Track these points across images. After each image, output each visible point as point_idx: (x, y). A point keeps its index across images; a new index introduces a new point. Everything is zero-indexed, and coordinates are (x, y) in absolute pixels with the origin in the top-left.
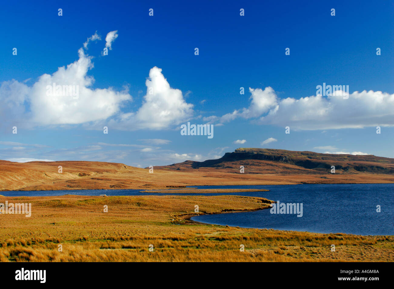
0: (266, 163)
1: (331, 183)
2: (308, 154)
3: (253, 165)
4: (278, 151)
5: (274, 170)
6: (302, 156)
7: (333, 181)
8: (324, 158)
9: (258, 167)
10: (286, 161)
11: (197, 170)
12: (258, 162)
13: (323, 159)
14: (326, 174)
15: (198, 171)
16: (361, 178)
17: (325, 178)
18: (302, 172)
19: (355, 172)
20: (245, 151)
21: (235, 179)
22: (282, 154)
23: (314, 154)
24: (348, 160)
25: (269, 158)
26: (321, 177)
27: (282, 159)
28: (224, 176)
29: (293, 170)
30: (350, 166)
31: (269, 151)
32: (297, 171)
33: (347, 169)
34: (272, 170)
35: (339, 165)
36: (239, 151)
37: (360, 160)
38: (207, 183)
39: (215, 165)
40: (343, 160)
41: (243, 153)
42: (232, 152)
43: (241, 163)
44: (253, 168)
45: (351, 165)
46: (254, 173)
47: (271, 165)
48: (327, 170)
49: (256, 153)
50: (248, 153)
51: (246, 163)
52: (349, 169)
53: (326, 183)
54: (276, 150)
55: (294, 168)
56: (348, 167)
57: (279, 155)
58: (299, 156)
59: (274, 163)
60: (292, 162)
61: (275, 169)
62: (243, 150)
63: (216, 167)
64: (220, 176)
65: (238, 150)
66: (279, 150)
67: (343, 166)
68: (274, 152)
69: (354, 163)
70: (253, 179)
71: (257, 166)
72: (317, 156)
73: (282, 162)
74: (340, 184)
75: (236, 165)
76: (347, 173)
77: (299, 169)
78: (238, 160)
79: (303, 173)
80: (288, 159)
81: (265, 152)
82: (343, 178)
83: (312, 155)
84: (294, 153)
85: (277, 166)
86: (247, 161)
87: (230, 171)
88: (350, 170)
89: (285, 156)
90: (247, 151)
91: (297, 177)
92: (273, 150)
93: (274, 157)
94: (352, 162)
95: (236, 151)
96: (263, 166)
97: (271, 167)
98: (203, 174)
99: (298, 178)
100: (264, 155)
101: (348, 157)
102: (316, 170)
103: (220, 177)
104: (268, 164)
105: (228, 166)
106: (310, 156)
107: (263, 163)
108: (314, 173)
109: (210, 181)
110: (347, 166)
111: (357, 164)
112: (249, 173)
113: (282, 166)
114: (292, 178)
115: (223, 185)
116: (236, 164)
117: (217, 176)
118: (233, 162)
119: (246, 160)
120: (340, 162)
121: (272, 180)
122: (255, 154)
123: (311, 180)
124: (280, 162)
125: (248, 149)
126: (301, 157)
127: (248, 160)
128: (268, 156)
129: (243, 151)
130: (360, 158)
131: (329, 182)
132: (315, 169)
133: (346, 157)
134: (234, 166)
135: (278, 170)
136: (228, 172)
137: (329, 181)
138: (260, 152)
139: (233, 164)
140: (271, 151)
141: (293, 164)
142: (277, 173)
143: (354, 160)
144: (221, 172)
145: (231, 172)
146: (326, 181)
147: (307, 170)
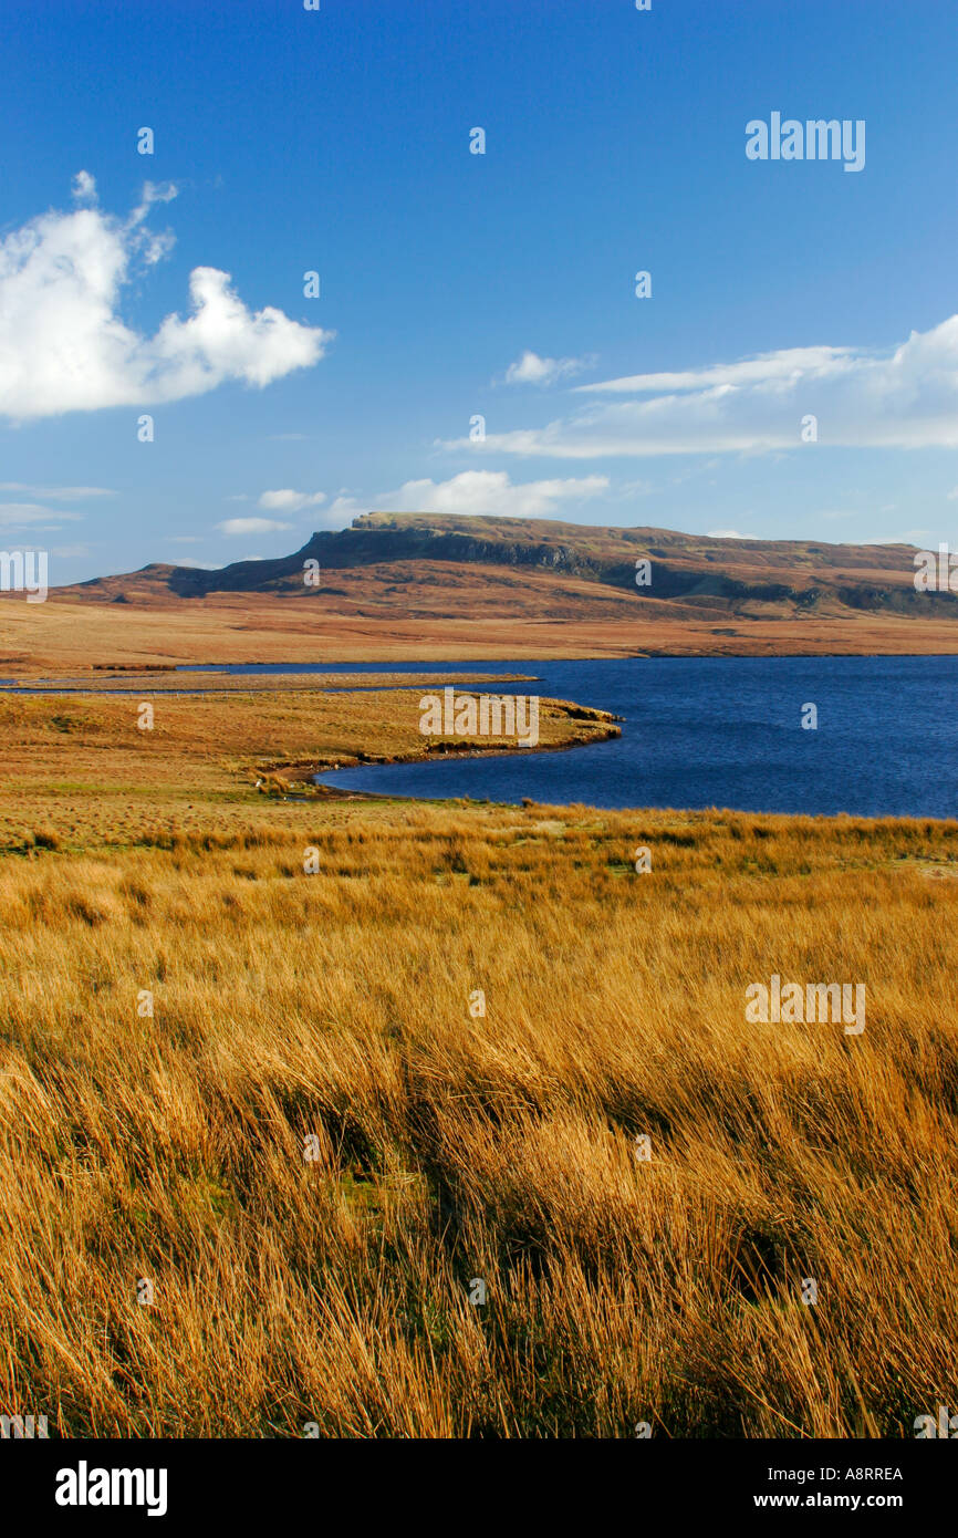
0: (483, 576)
1: (768, 654)
2: (650, 540)
3: (431, 581)
4: (528, 526)
5: (517, 603)
6: (626, 546)
7: (766, 647)
8: (712, 555)
9: (449, 591)
10: (566, 567)
11: (200, 604)
12: (450, 572)
13: (711, 559)
14: (727, 618)
15: (205, 607)
16: (878, 634)
17: (731, 633)
18: (633, 609)
19: (845, 614)
20: (394, 525)
21: (369, 639)
22: (545, 539)
23: (677, 539)
24: (809, 564)
25: (494, 553)
26: (715, 632)
27: (550, 558)
28: (320, 628)
29: (596, 602)
30: (823, 586)
31: (493, 528)
32: (610, 606)
33: (812, 602)
34: (509, 602)
35: (782, 583)
36: (369, 523)
37: (858, 565)
38: (257, 655)
39: (273, 582)
40: (792, 566)
41: (391, 533)
42: (341, 530)
43: (381, 575)
44: (431, 595)
45: (828, 584)
46: (436, 616)
47: (507, 583)
48: (730, 603)
49: (440, 533)
50: (410, 531)
51: (400, 575)
52: (820, 600)
53: (741, 652)
54: (524, 521)
55: (600, 595)
56: (815, 591)
57: (536, 543)
58: (615, 548)
59: (515, 576)
60: (591, 570)
61: (523, 598)
62: (388, 521)
63: (277, 593)
64: (302, 627)
65: (365, 520)
66: (532, 522)
67: (796, 588)
68: (513, 530)
69: (840, 577)
70: (441, 638)
71: (446, 585)
72: (688, 549)
73: (550, 572)
74: (798, 656)
75: (360, 584)
76: (810, 616)
77: (621, 601)
78: (365, 561)
79: (635, 616)
80: (571, 559)
81: (478, 531)
82: (802, 635)
83: (666, 542)
84: (596, 536)
85: (528, 587)
86: (404, 567)
87: (336, 608)
88: (822, 605)
89: (561, 547)
90: (403, 525)
91: (619, 630)
92: (508, 522)
93: (518, 548)
94: (830, 573)
95: (356, 524)
96: (472, 586)
97: (503, 589)
98: (226, 617)
99: (623, 635)
100: (475, 542)
101: (810, 551)
102: (687, 601)
103: (301, 632)
104: (491, 580)
105: (328, 586)
106: (663, 548)
107: (473, 574)
108: (682, 615)
109: (270, 645)
110: (810, 585)
111: (851, 580)
112: (417, 618)
113: (551, 586)
114: (599, 634)
115: (324, 661)
116: (359, 578)
117: (291, 629)
118: (348, 571)
119: (400, 562)
120: (781, 571)
121: (519, 643)
122: (439, 538)
123: (679, 641)
124: (541, 572)
125: (406, 517)
126: (624, 550)
127: (408, 561)
128: (490, 546)
129: (384, 526)
130: (857, 558)
131: (752, 651)
132: (683, 598)
133: (802, 553)
134: (351, 586)
135: (533, 603)
136: (329, 612)
137: (753, 645)
138: (456, 529)
139: (346, 577)
140: (503, 528)
141: (593, 581)
142: (533, 615)
143: (833, 564)
144: (300, 610)
145: (341, 613)
146: (741, 646)
147: (648, 604)
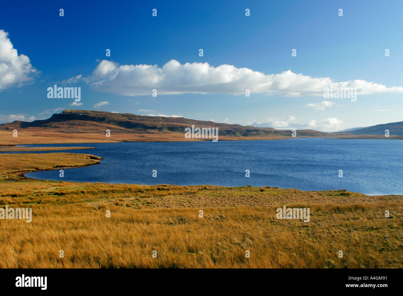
0: (91, 124)
1: (149, 141)
2: (128, 116)
3: (79, 125)
4: (101, 113)
5: (98, 130)
6: (123, 117)
7: (150, 139)
8: (142, 120)
9: (83, 127)
10: (109, 122)
11: (26, 130)
12: (83, 123)
13: (141, 120)
14: (144, 133)
15: (27, 130)
16: (174, 137)
17: (143, 136)
18: (123, 131)
19: (169, 132)
20: (71, 112)
21: (63, 138)
22: (105, 116)
23: (134, 116)
24: (162, 121)
25: (93, 119)
26: (140, 136)
27: (106, 120)
28: (52, 136)
29: (115, 130)
30: (164, 126)
31: (93, 113)
32: (118, 130)
33: (162, 130)
34: (96, 130)
35: (156, 126)
36: (66, 112)
37: (172, 122)
38: (36, 142)
39: (43, 125)
40: (158, 122)
41: (70, 114)
42: (59, 113)
43: (68, 124)
44: (79, 128)
45: (165, 126)
46: (80, 133)
47: (96, 125)
48: (144, 130)
49: (82, 114)
50: (75, 114)
51: (72, 124)
52: (164, 129)
53: (144, 141)
54: (100, 112)
55: (116, 128)
56: (162, 127)
57: (103, 117)
58: (121, 118)
59: (98, 124)
60: (115, 123)
61: (99, 129)
62: (70, 111)
63: (44, 127)
64: (48, 135)
65: (65, 111)
66: (102, 112)
67: (158, 127)
68: (98, 114)
69: (168, 124)
70: (80, 138)
71: (83, 126)
72: (136, 118)
73: (106, 123)
74: (156, 142)
75: (63, 125)
76: (161, 133)
77: (121, 129)
78: (65, 120)
79: (124, 133)
80: (110, 120)
81: (90, 114)
82: (158, 137)
83: (132, 117)
84: (116, 115)
85: (100, 126)
86: (73, 122)
87: (57, 131)
88: (164, 130)
89: (108, 118)
90: (73, 112)
91: (119, 136)
92: (97, 112)
93: (99, 118)
94: (166, 123)
95: (63, 112)
96: (88, 126)
97: (95, 127)
98: (32, 133)
99: (120, 137)
100: (89, 116)
101: (162, 119)
102: (135, 129)
103: (48, 136)
104: (93, 125)
105: (56, 126)
106: (131, 118)
107: (88, 123)
108: (134, 133)
109: (39, 140)
110: (161, 126)
111: (170, 125)
112: (76, 133)
113: (106, 126)
114: (115, 137)
115: (51, 143)
116: (63, 124)
117: (45, 136)
118: (61, 123)
119: (72, 121)
120: (156, 123)
121: (97, 139)
122: (81, 115)
123: (131, 138)
124: (103, 123)
125: (74, 111)
126: (122, 118)
127: (74, 121)
128: (92, 117)
129: (69, 113)
130: (172, 120)
131: (146, 141)
132: (134, 129)
133: (161, 119)
134: (61, 126)
135: (102, 130)
136: (56, 132)
137: (147, 139)
138: (86, 113)
139: (60, 124)
140: (96, 113)
141: (115, 125)
142: (101, 132)
143: (167, 121)
144: (49, 131)
145: (58, 132)
146: (145, 140)
147: (127, 130)
